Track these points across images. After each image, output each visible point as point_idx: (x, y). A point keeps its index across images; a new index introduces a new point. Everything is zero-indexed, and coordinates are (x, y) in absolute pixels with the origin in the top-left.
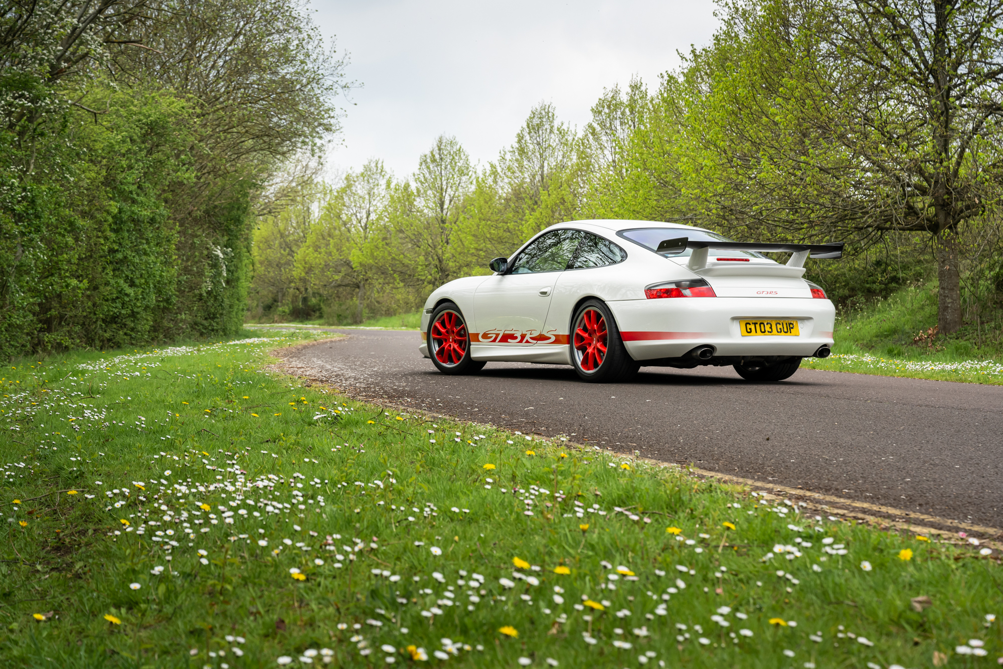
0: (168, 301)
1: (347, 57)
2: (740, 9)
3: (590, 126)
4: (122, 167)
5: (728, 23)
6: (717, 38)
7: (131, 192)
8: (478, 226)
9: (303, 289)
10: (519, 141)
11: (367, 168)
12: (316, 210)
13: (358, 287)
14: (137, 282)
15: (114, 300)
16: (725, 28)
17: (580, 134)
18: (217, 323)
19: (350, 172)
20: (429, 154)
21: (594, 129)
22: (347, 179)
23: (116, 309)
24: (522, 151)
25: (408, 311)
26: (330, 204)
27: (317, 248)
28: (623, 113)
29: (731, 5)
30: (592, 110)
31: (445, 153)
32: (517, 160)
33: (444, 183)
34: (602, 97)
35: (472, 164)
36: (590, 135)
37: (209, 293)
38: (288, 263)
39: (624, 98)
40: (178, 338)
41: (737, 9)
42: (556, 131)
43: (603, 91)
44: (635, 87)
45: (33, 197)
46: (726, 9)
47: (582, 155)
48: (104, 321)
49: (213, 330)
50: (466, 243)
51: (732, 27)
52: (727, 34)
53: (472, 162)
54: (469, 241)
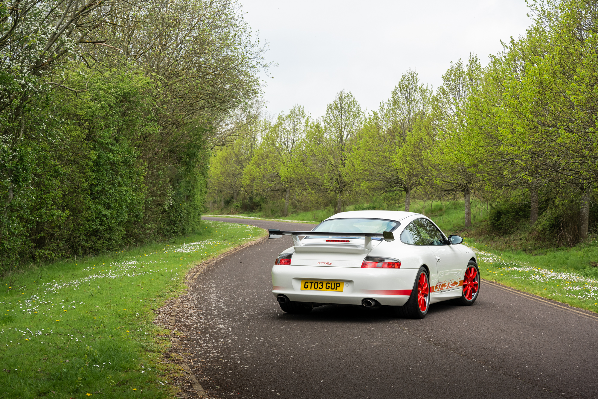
0: (137, 216)
1: (267, 45)
2: (546, 12)
3: (441, 88)
4: (101, 126)
5: (537, 22)
6: (529, 32)
7: (107, 144)
8: (364, 154)
9: (250, 192)
10: (393, 97)
11: (293, 112)
12: (259, 139)
13: (286, 191)
14: (113, 206)
15: (94, 221)
16: (535, 25)
17: (435, 93)
18: (177, 227)
19: (281, 114)
20: (333, 104)
21: (444, 90)
22: (279, 118)
23: (96, 226)
24: (395, 103)
25: (318, 208)
26: (267, 136)
27: (258, 165)
28: (464, 79)
29: (540, 9)
30: (443, 77)
31: (344, 103)
32: (392, 109)
33: (343, 123)
34: (450, 68)
35: (362, 111)
36: (441, 94)
37: (171, 207)
38: (240, 174)
39: (465, 69)
40: (146, 240)
41: (544, 12)
42: (418, 90)
43: (451, 64)
44: (473, 61)
45: (21, 156)
46: (536, 12)
47: (436, 108)
48: (86, 235)
49: (174, 232)
50: (356, 166)
51: (540, 24)
52: (537, 29)
53: (362, 109)
54: (358, 164)
